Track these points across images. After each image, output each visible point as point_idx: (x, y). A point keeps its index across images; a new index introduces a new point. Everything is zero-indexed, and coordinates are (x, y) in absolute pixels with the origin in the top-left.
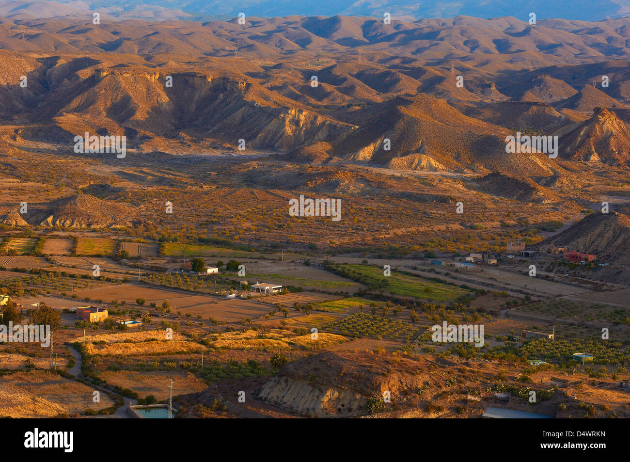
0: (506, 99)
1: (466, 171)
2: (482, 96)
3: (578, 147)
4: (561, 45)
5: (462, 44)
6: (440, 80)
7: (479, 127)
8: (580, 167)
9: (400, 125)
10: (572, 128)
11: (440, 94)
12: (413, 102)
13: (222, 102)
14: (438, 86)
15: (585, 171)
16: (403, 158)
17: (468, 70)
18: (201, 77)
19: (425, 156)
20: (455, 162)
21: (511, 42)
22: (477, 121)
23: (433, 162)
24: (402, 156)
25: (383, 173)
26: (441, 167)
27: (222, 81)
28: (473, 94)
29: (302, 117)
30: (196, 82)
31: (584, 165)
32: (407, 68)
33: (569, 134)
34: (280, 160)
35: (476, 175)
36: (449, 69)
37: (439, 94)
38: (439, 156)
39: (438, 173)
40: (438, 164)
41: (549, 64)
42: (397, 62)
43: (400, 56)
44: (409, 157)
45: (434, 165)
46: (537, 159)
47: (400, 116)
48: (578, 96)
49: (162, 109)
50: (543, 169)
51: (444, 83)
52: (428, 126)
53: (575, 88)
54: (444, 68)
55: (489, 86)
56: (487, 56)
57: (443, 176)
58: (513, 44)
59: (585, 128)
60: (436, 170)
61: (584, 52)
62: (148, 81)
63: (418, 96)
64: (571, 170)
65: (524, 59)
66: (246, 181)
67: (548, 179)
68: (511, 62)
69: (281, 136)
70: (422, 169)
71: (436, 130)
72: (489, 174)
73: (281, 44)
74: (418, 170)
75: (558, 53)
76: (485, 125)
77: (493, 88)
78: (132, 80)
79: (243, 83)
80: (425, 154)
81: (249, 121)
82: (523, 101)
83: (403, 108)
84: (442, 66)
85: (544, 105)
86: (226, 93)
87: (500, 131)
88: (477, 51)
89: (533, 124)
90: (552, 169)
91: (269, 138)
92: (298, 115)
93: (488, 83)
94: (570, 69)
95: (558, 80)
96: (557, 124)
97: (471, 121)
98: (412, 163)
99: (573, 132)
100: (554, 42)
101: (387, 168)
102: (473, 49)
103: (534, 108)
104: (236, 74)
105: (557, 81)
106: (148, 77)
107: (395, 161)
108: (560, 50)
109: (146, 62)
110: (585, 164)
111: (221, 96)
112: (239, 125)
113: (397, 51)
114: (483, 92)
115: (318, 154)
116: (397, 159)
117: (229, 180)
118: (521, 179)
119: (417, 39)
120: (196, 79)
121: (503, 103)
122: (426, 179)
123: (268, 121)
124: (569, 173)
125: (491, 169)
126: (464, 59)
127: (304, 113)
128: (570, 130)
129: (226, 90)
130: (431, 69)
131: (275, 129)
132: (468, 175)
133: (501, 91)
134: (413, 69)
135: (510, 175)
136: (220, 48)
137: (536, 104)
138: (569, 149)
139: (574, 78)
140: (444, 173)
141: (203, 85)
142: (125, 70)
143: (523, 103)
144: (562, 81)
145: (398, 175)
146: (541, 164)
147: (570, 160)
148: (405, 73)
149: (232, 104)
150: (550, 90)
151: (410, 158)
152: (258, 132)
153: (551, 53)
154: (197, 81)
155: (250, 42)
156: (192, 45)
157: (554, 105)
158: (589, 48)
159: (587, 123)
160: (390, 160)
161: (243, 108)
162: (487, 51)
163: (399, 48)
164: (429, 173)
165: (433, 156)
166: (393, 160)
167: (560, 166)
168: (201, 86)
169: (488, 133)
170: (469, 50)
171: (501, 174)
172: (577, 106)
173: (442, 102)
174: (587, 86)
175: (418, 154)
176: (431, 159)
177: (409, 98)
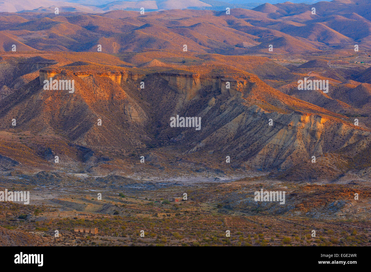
13: (214, 109)
18: (186, 76)
27: (214, 81)
29: (320, 126)
30: (178, 83)
34: (273, 180)
49: (130, 121)
62: (111, 83)
66: (219, 206)
69: (290, 153)
73: (324, 37)
78: (90, 82)
79: (243, 83)
81: (248, 133)
86: (219, 97)
91: (274, 155)
92: (315, 123)
104: (235, 71)
106: (113, 78)
109: (124, 63)
111: (213, 101)
112: (234, 140)
115: (325, 170)
117: (197, 205)
120: (178, 79)
123: (273, 132)
127: (323, 120)
129: (220, 92)
131: (281, 144)
136: (236, 43)
141: (188, 87)
142: (80, 69)
149: (226, 112)
152: (259, 148)
154: (180, 81)
155: (279, 34)
156: (196, 40)
161: (240, 116)
168: (185, 88)
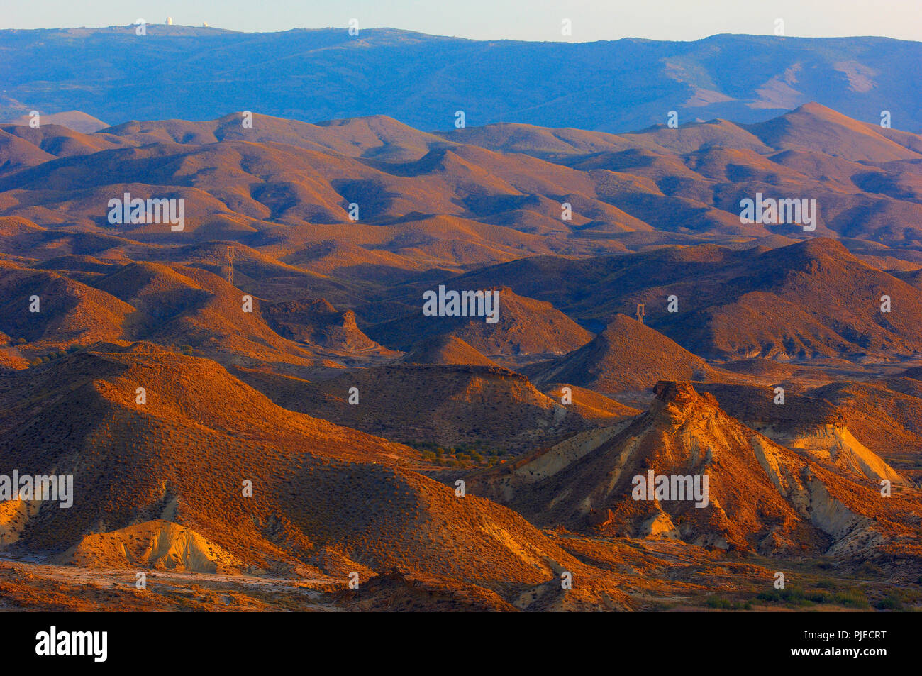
0: (392, 356)
1: (300, 569)
2: (319, 348)
3: (613, 497)
4: (533, 200)
5: (246, 195)
6: (195, 301)
7: (323, 441)
8: (626, 556)
9: (101, 436)
10: (596, 440)
11: (198, 343)
12: (127, 367)
14: (190, 321)
15: (639, 565)
16: (116, 534)
17: (271, 273)
19: (179, 528)
20: (266, 544)
21: (388, 189)
22: (315, 422)
23: (203, 545)
24: (111, 529)
25: (60, 578)
26: (228, 559)
28: (293, 344)
31: (634, 550)
32: (93, 267)
33: (586, 460)
35: (332, 581)
36: (216, 270)
37: (195, 343)
38: (221, 526)
39: (220, 578)
40: (218, 550)
41: (507, 255)
42: (59, 246)
43: (66, 230)
44: (133, 531)
45: (207, 553)
46: (505, 533)
47: (104, 409)
48: (596, 349)
50: (523, 563)
51: (208, 311)
52: (184, 440)
53: (587, 324)
54: (201, 266)
55: (338, 319)
56: (323, 232)
57: (234, 585)
58: (397, 195)
59: (635, 442)
60: (213, 569)
61: (598, 219)
63: (139, 350)
64: (599, 564)
65: (428, 241)
67: (540, 591)
68: (392, 246)
70: (172, 565)
71: (209, 453)
72: (372, 579)
74: (161, 569)
75: (527, 223)
76: (338, 433)
77: (351, 325)
80: (180, 522)
82: (440, 363)
83: (108, 385)
84: (196, 260)
85: (505, 373)
87: (384, 450)
88: (293, 217)
89: (477, 431)
90: (547, 563)
93: (332, 308)
94: (569, 271)
95: (535, 302)
96: (546, 429)
97: (301, 422)
98: (142, 549)
99: (598, 452)
100: (514, 192)
101: (70, 564)
102: (278, 212)
103: (478, 383)
105: (532, 304)
107: (92, 543)
108: (531, 215)
110: (638, 546)
113: (57, 216)
114: (319, 337)
116: (97, 536)
118: (465, 593)
119: (114, 182)
121: (390, 369)
122: (190, 596)
124: (596, 572)
125: (374, 565)
126: (256, 238)
128: (590, 447)
130: (166, 270)
132: (309, 583)
133: (373, 334)
134: (113, 269)
135: (431, 581)
137: (484, 371)
138: (587, 502)
139: (579, 296)
140: (238, 577)
143: (444, 369)
144: (546, 306)
145: (105, 583)
146: (516, 549)
147: (593, 535)
148: (88, 282)
150: (513, 330)
151: (135, 534)
153: (507, 221)
157: (529, 373)
158: (611, 209)
159: (636, 425)
160: (78, 539)
162: (319, 217)
163: (64, 207)
164: (193, 578)
165: (203, 526)
166: (87, 540)
167: (568, 551)
169: (348, 457)
170: (267, 212)
171: (407, 578)
172: (594, 377)
173: (210, 368)
174: (623, 318)
175: (157, 523)
176: (198, 536)
177: (114, 356)
